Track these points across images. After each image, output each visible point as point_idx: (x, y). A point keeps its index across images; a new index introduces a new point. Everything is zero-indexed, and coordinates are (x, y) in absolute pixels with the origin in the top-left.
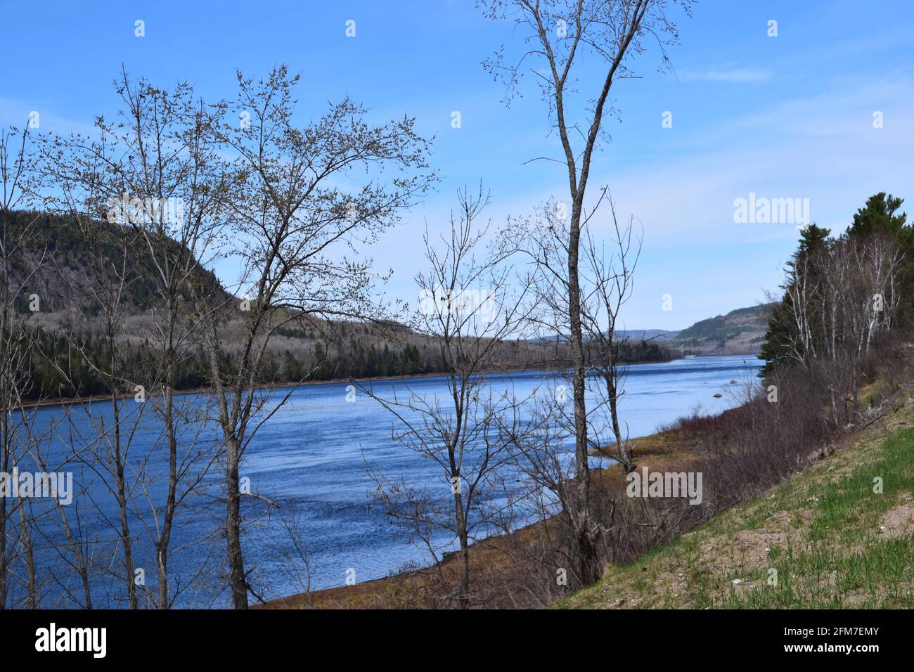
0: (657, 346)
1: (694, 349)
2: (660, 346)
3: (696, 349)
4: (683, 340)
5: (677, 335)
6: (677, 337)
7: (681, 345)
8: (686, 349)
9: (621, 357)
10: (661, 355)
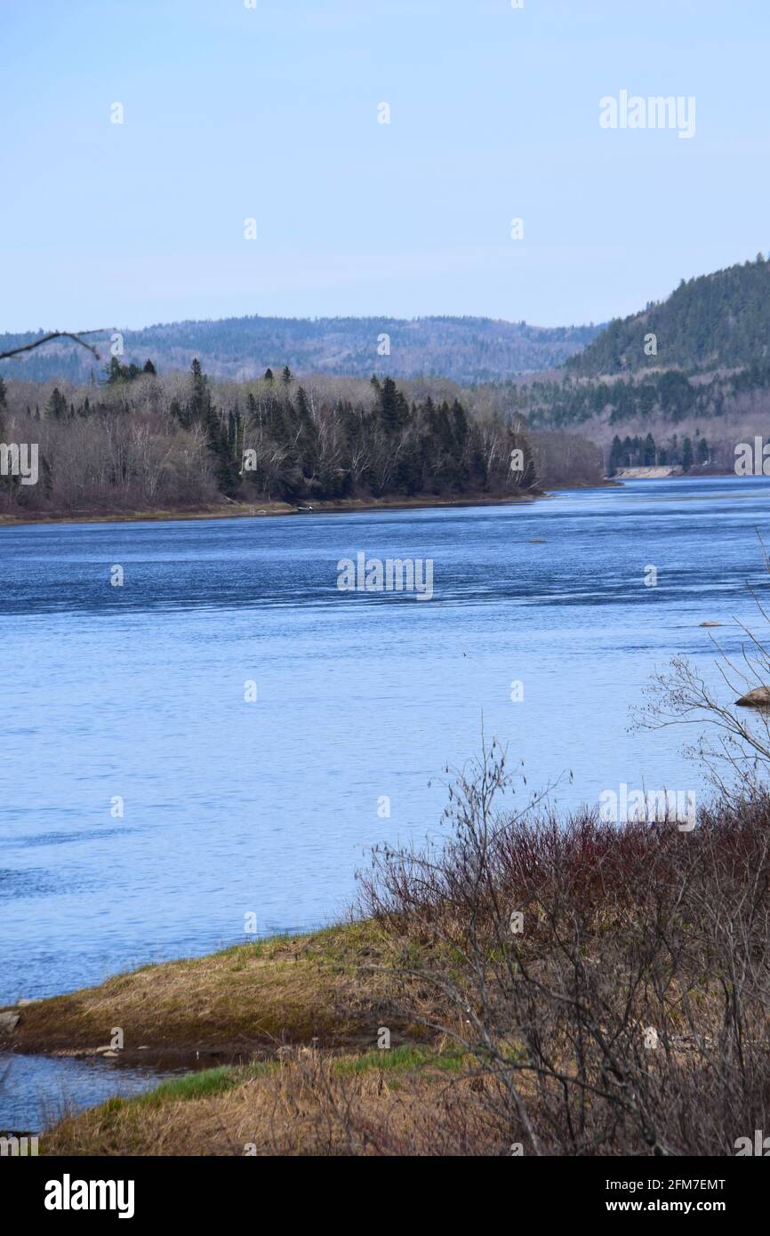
0: (459, 411)
1: (666, 434)
2: (479, 412)
3: (683, 430)
4: (608, 380)
5: (577, 349)
6: (574, 362)
7: (599, 407)
8: (627, 431)
9: (258, 475)
10: (479, 460)
